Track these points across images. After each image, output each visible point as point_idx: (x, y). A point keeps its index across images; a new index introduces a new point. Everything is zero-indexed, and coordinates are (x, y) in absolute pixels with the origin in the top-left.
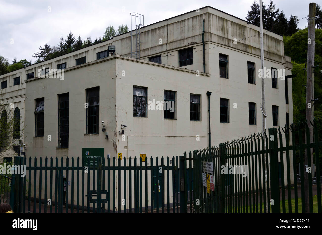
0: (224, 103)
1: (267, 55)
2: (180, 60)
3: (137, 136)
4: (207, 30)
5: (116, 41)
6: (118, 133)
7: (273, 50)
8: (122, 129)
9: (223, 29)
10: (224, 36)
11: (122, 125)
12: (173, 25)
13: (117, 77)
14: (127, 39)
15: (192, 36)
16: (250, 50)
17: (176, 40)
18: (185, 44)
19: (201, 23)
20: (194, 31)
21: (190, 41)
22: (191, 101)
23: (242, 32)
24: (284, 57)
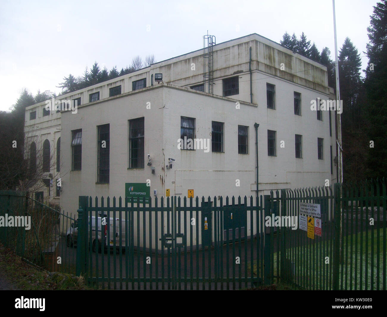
0: (272, 136)
1: (312, 85)
2: (225, 90)
3: (185, 171)
4: (254, 58)
5: (154, 69)
6: (166, 168)
7: (318, 80)
8: (169, 163)
9: (270, 58)
10: (271, 65)
11: (169, 159)
12: (217, 52)
13: (164, 107)
14: (166, 67)
15: (238, 64)
16: (297, 80)
17: (221, 68)
18: (230, 73)
19: (247, 51)
20: (240, 59)
21: (236, 69)
22: (238, 133)
23: (288, 61)
24: (328, 88)
